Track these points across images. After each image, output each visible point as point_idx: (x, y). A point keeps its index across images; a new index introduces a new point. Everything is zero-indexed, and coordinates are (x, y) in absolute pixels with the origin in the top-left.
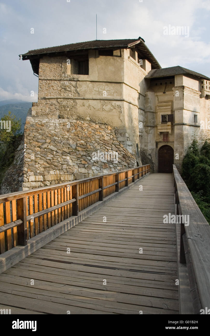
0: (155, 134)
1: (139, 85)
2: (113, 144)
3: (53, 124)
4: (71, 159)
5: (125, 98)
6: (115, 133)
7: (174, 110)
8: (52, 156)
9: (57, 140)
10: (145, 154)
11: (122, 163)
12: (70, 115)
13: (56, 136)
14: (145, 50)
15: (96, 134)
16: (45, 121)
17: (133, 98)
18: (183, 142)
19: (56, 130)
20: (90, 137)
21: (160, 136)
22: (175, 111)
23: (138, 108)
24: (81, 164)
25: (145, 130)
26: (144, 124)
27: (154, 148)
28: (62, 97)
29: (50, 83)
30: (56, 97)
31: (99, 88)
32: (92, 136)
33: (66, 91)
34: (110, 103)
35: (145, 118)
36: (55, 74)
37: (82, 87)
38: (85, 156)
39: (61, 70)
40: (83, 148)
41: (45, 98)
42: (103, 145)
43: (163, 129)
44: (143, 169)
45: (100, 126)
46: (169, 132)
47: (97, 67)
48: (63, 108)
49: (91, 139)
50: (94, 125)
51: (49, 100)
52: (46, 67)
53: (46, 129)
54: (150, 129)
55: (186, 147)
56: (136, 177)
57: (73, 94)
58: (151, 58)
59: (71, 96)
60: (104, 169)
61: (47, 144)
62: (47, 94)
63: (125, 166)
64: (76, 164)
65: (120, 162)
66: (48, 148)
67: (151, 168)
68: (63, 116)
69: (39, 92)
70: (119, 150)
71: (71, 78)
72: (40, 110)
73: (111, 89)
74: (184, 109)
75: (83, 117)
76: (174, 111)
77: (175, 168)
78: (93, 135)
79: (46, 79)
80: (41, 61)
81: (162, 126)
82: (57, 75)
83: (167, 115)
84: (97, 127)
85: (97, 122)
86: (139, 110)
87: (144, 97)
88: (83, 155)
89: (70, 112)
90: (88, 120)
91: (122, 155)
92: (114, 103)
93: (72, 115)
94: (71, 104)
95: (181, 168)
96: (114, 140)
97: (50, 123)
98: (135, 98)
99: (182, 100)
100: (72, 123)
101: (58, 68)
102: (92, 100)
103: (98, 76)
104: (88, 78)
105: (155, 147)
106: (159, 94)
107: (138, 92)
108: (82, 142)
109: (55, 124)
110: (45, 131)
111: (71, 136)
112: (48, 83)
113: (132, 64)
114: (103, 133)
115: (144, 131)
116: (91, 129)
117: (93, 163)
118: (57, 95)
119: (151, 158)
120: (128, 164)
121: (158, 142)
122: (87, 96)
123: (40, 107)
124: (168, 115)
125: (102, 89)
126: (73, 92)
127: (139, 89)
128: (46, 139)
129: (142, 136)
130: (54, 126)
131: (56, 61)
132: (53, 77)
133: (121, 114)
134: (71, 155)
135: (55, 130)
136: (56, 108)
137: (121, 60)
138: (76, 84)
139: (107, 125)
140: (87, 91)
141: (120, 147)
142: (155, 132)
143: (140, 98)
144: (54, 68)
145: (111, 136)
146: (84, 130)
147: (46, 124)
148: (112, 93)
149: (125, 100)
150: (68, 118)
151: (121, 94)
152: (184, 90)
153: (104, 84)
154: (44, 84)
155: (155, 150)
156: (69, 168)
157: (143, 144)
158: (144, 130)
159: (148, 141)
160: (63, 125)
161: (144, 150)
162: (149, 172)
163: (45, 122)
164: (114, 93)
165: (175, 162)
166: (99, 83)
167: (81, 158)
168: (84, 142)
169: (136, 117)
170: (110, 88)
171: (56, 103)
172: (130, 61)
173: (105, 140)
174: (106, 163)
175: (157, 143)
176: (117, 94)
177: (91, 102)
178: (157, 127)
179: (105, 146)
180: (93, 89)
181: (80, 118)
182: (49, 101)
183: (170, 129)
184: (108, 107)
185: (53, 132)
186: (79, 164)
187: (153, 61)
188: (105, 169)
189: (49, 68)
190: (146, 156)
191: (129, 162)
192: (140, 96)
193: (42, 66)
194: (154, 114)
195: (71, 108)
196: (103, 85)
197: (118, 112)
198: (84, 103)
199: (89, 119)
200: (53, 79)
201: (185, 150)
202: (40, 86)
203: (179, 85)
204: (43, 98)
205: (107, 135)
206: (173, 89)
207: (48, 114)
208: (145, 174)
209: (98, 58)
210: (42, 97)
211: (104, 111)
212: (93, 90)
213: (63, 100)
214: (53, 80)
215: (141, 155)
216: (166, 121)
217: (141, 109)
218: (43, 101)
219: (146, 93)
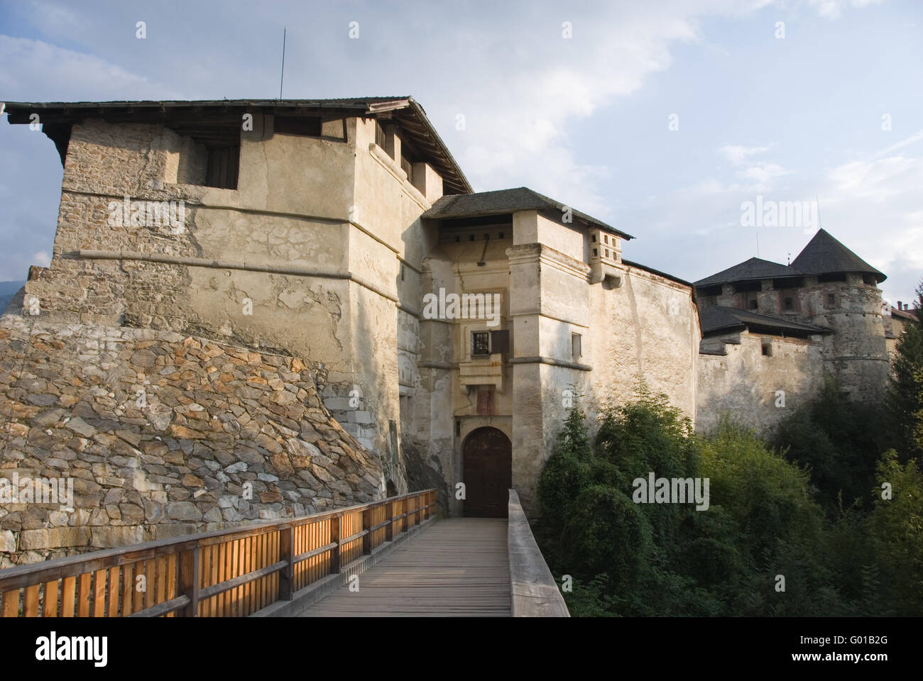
0: (453, 390)
1: (404, 237)
2: (304, 418)
3: (96, 343)
4: (144, 469)
5: (352, 269)
6: (317, 384)
7: (513, 316)
8: (72, 455)
9: (101, 397)
10: (419, 456)
11: (333, 485)
12: (163, 318)
13: (99, 385)
14: (424, 132)
15: (249, 382)
16: (70, 329)
17: (382, 274)
18: (541, 418)
19: (105, 365)
20: (224, 394)
21: (468, 397)
22: (515, 320)
23: (396, 308)
24: (181, 486)
25: (420, 379)
26: (419, 359)
27: (447, 437)
28: (138, 255)
29: (100, 206)
30: (117, 253)
31: (268, 234)
32: (232, 390)
33: (157, 235)
34: (304, 285)
35: (421, 338)
36: (123, 179)
37: (213, 226)
38: (197, 460)
39: (145, 166)
40: (196, 430)
41: (79, 252)
42: (270, 421)
43: (478, 376)
44: (407, 506)
45: (265, 357)
46: (494, 385)
47: (265, 166)
48: (140, 292)
49: (230, 400)
50: (244, 353)
51: (94, 261)
52: (94, 152)
53: (66, 359)
54: (435, 375)
55: (550, 433)
56: (379, 534)
57: (178, 247)
58: (444, 160)
59: (171, 253)
60: (264, 506)
61: (60, 411)
62: (87, 240)
63: (342, 494)
64: (160, 487)
65: (325, 479)
66: (62, 424)
67: (437, 501)
68: (137, 318)
69: (59, 233)
70: (325, 440)
71: (175, 194)
72: (58, 295)
73: (309, 239)
74: (542, 312)
75: (208, 324)
76: (510, 320)
77: (515, 502)
78: (237, 387)
79: (89, 191)
80: (75, 132)
81: (473, 366)
82: (127, 182)
83: (490, 331)
84: (256, 359)
85: (257, 346)
86: (403, 312)
87: (417, 275)
88: (192, 456)
89: (166, 306)
90: (225, 336)
91: (334, 456)
92: (316, 283)
93: (170, 317)
94: (170, 281)
95: (535, 499)
96: (311, 407)
97: (88, 340)
98: (388, 273)
99: (535, 287)
100: (169, 342)
101: (134, 160)
102: (245, 271)
103: (267, 196)
104: (233, 200)
105: (451, 433)
106: (463, 267)
107: (398, 258)
108: (195, 407)
109: (106, 342)
110: (61, 364)
111: (155, 387)
112: (92, 205)
113: (381, 170)
114: (274, 381)
115: (417, 382)
116: (231, 365)
117: (226, 484)
118: (121, 247)
119: (441, 468)
120: (355, 488)
121: (461, 417)
122: (227, 258)
123: (58, 283)
124: (494, 333)
125: (278, 237)
126: (178, 240)
127: (401, 247)
128: (59, 394)
129: (409, 397)
130: (99, 351)
131: (131, 137)
132: (114, 186)
133: (338, 320)
134: (146, 454)
135: (100, 363)
136: (114, 290)
137: (345, 152)
138: (193, 215)
139: (290, 355)
140: (229, 241)
141: (330, 428)
142: (453, 387)
143: (406, 277)
144: (119, 159)
145: (302, 393)
146: (206, 370)
147: (72, 342)
148: (313, 253)
149: (353, 277)
150: (154, 326)
151: (342, 257)
152: (540, 256)
153: (286, 221)
154: (80, 207)
155: (452, 443)
156: (131, 503)
157: (413, 423)
158: (416, 380)
159: (430, 412)
160: (134, 349)
161: (415, 443)
162: (433, 513)
163: (70, 334)
164: (318, 252)
165: (515, 481)
166: (271, 217)
167: (183, 465)
168: (202, 408)
169: (390, 335)
170: (305, 237)
171: (117, 274)
172: (376, 158)
173: (277, 404)
174: (276, 483)
175: (458, 422)
176: (327, 255)
177: (238, 276)
178: (458, 369)
179: (276, 425)
180: (248, 236)
181: (198, 328)
182: (90, 267)
183: (499, 375)
184: (295, 296)
185: (91, 369)
186: (173, 485)
187: (450, 169)
188: (268, 505)
189: (103, 157)
190: (422, 461)
191: (357, 480)
192: (407, 269)
193: (77, 148)
194: (450, 329)
195: (171, 295)
196: (282, 224)
197: (329, 315)
198: (214, 278)
199: (229, 333)
200: (114, 194)
201: (548, 442)
202: (63, 213)
203: (526, 241)
204: (71, 254)
205: (285, 388)
206: (508, 252)
207: (83, 310)
208: (417, 522)
209: (270, 141)
210: (69, 251)
211: (282, 308)
212: (248, 239)
213: (144, 266)
214: (113, 197)
215: (405, 457)
216: (487, 352)
217: (408, 312)
218: (72, 265)
219: (425, 264)
